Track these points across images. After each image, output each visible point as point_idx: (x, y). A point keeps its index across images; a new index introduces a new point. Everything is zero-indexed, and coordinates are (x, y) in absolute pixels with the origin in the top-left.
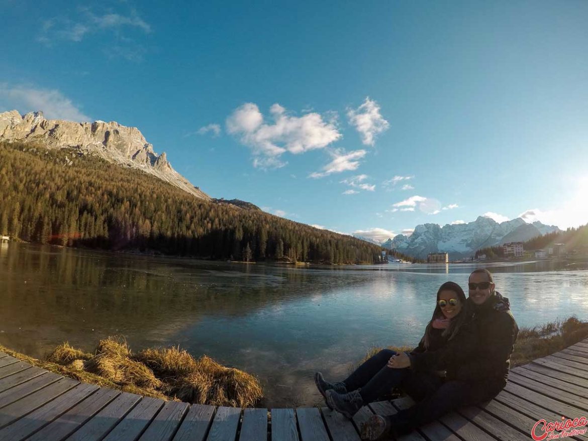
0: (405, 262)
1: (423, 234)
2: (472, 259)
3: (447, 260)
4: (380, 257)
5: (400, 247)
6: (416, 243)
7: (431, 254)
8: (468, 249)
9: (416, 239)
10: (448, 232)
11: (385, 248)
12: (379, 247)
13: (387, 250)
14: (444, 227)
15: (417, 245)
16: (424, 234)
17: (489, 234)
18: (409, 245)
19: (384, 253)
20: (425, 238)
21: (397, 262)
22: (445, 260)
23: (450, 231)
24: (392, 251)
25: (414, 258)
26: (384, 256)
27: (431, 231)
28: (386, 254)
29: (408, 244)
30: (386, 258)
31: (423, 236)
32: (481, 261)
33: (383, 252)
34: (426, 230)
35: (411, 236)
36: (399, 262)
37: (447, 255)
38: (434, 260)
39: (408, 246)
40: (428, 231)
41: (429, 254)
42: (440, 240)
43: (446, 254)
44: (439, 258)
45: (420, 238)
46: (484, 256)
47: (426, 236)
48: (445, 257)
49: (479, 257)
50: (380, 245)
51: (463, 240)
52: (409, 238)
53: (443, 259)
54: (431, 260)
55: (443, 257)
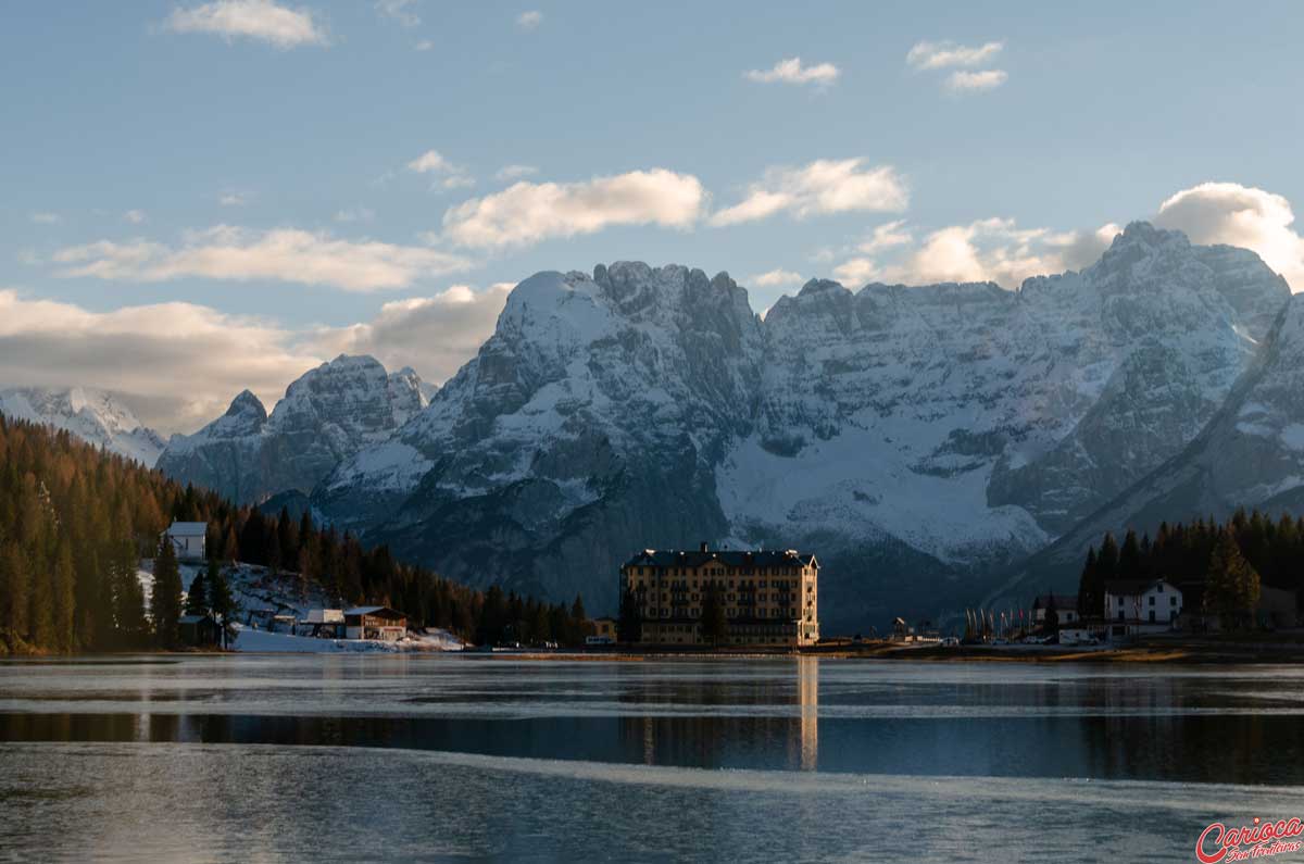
0: (395, 636)
1: (578, 368)
2: (1051, 627)
3: (809, 628)
4: (146, 580)
5: (346, 476)
6: (510, 449)
7: (659, 565)
8: (1012, 526)
9: (514, 409)
10: (825, 353)
11: (203, 487)
12: (139, 473)
13: (220, 512)
14: (785, 307)
15: (522, 470)
16: (594, 366)
17: (1215, 395)
18: (443, 465)
19: (191, 537)
20: (601, 401)
21: (318, 629)
22: (787, 619)
23: (844, 350)
24: (273, 518)
25: (493, 594)
26: (187, 575)
27: (660, 333)
28: (214, 548)
29: (431, 450)
30: (212, 593)
31: (581, 385)
32: (1136, 643)
33: (178, 529)
34: (612, 325)
35: (462, 379)
36: (338, 630)
37: (809, 578)
38: (681, 620)
39: (429, 479)
40: (629, 340)
41: (639, 561)
42: (745, 431)
43: (795, 565)
44: (732, 608)
45: (548, 396)
46: (1164, 600)
47: (611, 387)
48: (788, 596)
49: (1112, 604)
50: (148, 460)
51: (962, 441)
52: (443, 394)
53: (769, 616)
54: (656, 617)
55: (769, 597)
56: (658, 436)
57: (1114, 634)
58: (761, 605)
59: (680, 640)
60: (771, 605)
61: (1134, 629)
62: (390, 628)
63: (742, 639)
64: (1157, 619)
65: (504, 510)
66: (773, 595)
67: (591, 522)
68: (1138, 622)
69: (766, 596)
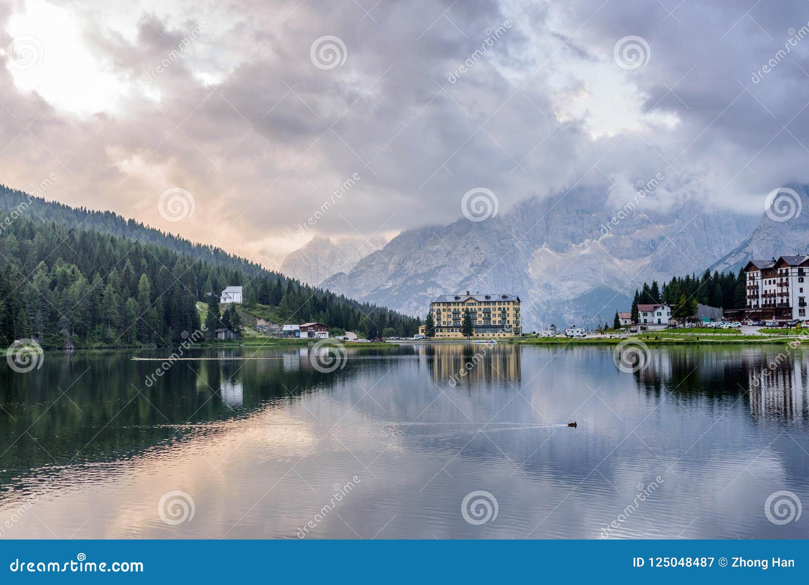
3: (516, 329)
7: (447, 302)
19: (235, 293)
21: (289, 333)
30: (232, 318)
33: (229, 290)
36: (297, 334)
37: (516, 306)
38: (457, 326)
44: (480, 320)
46: (664, 314)
49: (641, 316)
53: (497, 324)
54: (446, 325)
55: (497, 316)
56: (501, 245)
57: (641, 330)
58: (493, 319)
59: (456, 335)
60: (498, 319)
61: (651, 328)
62: (321, 332)
63: (485, 334)
64: (661, 323)
65: (433, 279)
66: (499, 314)
67: (471, 284)
68: (652, 324)
69: (495, 315)
